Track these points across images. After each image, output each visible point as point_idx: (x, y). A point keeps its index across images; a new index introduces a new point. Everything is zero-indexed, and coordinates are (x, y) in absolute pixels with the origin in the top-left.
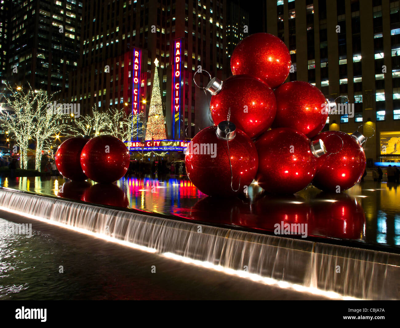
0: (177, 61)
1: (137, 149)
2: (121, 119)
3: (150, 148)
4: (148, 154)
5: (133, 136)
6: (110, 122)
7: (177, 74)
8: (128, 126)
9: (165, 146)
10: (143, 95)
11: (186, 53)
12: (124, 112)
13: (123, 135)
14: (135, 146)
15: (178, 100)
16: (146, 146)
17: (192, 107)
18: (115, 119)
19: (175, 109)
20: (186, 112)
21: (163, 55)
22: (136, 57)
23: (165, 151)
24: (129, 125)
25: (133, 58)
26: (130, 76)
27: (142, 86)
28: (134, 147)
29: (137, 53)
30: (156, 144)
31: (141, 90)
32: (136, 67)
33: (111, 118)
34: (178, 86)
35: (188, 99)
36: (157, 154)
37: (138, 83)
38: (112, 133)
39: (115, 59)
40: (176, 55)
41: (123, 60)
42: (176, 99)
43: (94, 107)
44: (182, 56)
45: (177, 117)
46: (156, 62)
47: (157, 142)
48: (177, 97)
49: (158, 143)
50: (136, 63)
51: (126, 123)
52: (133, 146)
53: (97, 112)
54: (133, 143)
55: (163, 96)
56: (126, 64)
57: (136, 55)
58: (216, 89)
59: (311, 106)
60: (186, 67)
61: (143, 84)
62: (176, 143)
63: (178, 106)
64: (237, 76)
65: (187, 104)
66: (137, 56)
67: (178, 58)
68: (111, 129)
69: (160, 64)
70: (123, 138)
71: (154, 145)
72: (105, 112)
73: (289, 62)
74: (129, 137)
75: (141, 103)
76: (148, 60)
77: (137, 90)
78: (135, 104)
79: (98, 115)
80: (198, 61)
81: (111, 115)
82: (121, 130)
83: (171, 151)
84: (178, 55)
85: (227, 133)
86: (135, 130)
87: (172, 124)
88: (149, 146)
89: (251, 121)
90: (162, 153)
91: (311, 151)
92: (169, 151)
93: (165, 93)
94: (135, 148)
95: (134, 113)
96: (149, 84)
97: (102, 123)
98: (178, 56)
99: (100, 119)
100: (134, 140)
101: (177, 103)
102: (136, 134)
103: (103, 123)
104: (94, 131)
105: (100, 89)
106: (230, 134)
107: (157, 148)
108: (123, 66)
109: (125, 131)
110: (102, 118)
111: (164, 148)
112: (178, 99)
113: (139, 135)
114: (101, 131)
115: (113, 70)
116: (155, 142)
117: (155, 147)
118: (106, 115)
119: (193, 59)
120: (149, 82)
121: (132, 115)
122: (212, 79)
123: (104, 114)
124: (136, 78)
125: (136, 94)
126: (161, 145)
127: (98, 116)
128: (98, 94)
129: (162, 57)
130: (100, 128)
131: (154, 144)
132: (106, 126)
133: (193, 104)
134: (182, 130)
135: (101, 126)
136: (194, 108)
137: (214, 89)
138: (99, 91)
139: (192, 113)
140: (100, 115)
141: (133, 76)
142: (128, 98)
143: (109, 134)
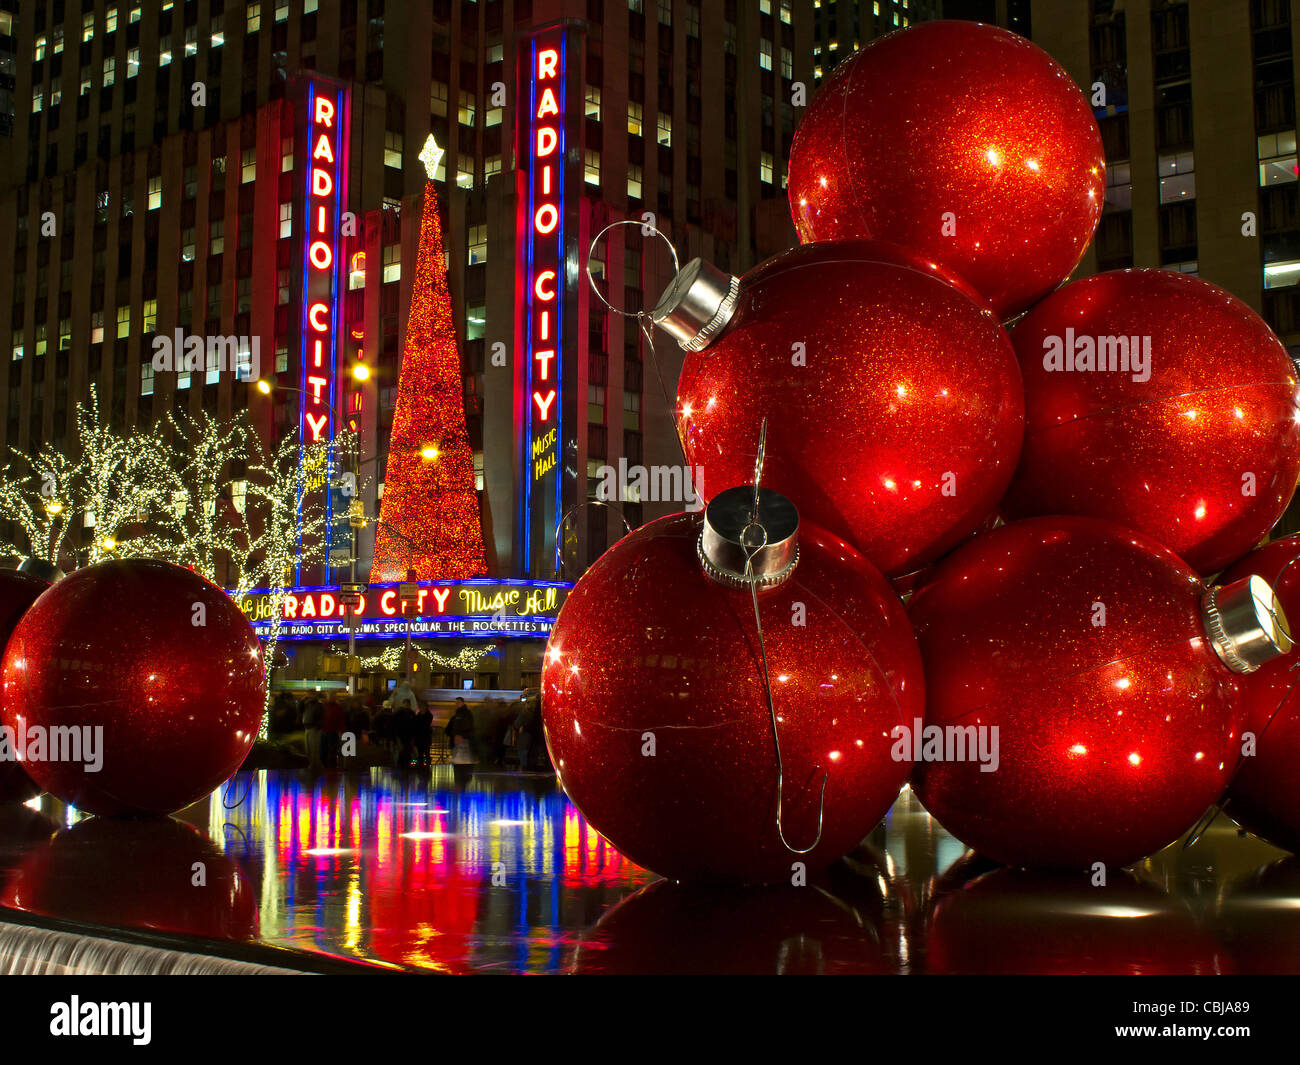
0: (543, 151)
1: (324, 629)
2: (236, 470)
3: (394, 627)
4: (385, 656)
5: (297, 561)
6: (173, 487)
7: (546, 219)
8: (270, 504)
9: (477, 613)
10: (359, 336)
11: (592, 102)
12: (247, 431)
13: (245, 556)
14: (313, 614)
15: (551, 362)
16: (373, 615)
17: (630, 402)
18: (202, 466)
19: (536, 410)
20: (592, 427)
21: (466, 118)
22: (321, 129)
23: (478, 642)
24: (277, 502)
25: (304, 132)
26: (286, 231)
27: (352, 286)
28: (309, 621)
29: (325, 109)
30: (430, 601)
31: (349, 306)
32: (323, 184)
33: (178, 464)
34: (547, 286)
35: (606, 355)
36: (438, 658)
37: (331, 266)
38: (183, 546)
39: (205, 139)
40: (540, 115)
41: (248, 145)
42: (539, 356)
43: (88, 404)
44: (568, 120)
45: (544, 456)
46: (432, 156)
47: (436, 592)
48: (544, 346)
49: (441, 598)
50: (322, 163)
51: (260, 490)
52: (304, 614)
53: (102, 432)
54: (301, 598)
55: (471, 336)
56: (268, 167)
57: (318, 120)
58: (705, 320)
59: (1211, 403)
60: (592, 179)
61: (357, 277)
62: (541, 596)
63: (552, 394)
64: (820, 250)
65: (599, 380)
66: (329, 124)
67: (550, 131)
68: (176, 525)
69: (450, 165)
70: (242, 572)
71: (420, 610)
72: (145, 428)
73: (1095, 171)
74: (279, 565)
75: (348, 380)
76: (389, 143)
77: (322, 308)
78: (318, 383)
79: (109, 445)
80: (661, 147)
81: (179, 445)
82: (232, 526)
83: (513, 639)
84: (548, 115)
85: (751, 550)
86: (309, 529)
87: (518, 495)
88: (390, 611)
89: (890, 484)
90: (465, 653)
91: (1208, 638)
92: (500, 639)
93: (481, 321)
94: (315, 626)
95: (308, 431)
96: (393, 273)
97: (128, 492)
98: (549, 120)
99: (121, 467)
100: (307, 582)
101: (544, 375)
102: (314, 550)
103: (135, 490)
104: (88, 535)
105: (122, 302)
106: (770, 555)
107: (436, 627)
108: (249, 176)
109: (257, 532)
110: (131, 463)
111: (476, 625)
112: (550, 354)
113: (332, 552)
114: (124, 532)
115: (193, 200)
116: (423, 593)
117: (426, 620)
118: (153, 445)
119: (634, 137)
120: (392, 263)
121: (292, 447)
122: (681, 266)
123: (142, 441)
124: (319, 245)
125: (322, 328)
126: (455, 610)
127: (109, 451)
128: (111, 329)
129: (463, 127)
130: (115, 518)
131: (420, 603)
132: (153, 503)
133: (634, 384)
134: (572, 525)
135: (121, 509)
136: (636, 406)
137: (694, 318)
138: (121, 310)
139: (628, 434)
140: (120, 447)
141: (304, 232)
142: (279, 352)
143: (168, 548)
